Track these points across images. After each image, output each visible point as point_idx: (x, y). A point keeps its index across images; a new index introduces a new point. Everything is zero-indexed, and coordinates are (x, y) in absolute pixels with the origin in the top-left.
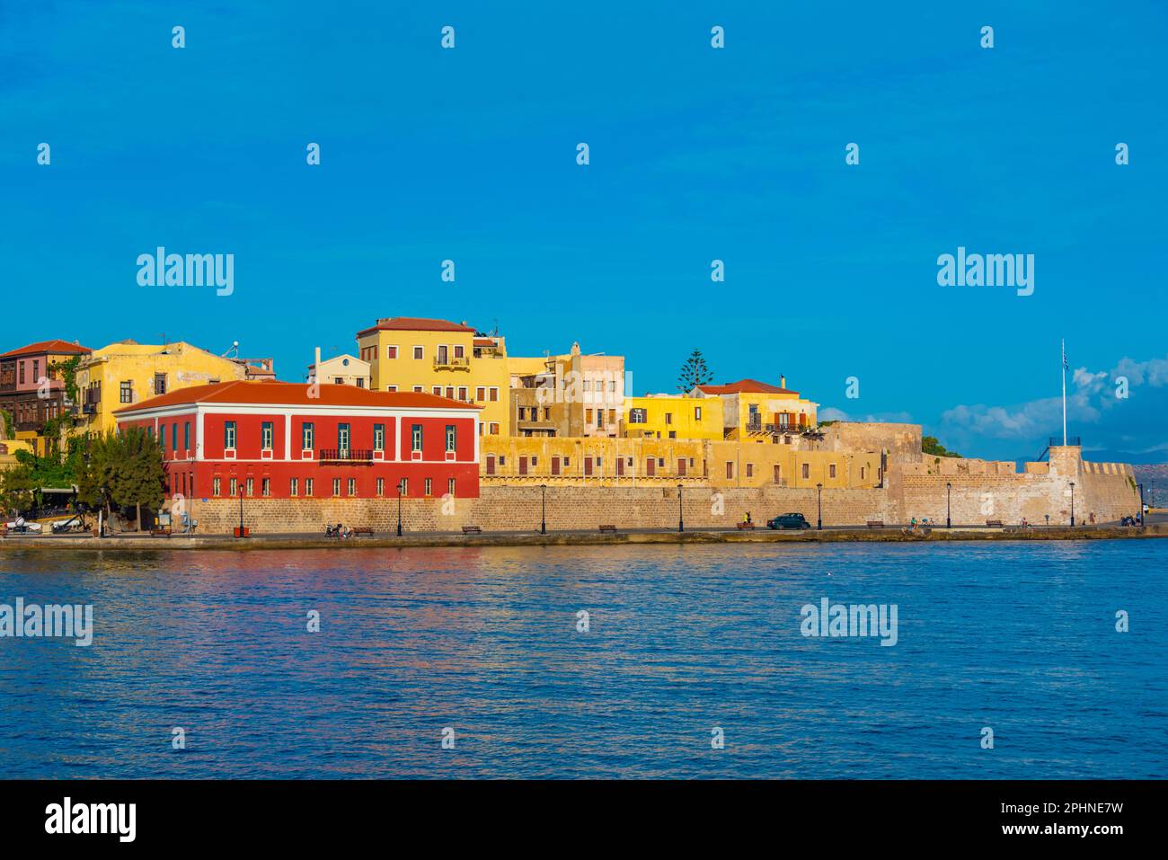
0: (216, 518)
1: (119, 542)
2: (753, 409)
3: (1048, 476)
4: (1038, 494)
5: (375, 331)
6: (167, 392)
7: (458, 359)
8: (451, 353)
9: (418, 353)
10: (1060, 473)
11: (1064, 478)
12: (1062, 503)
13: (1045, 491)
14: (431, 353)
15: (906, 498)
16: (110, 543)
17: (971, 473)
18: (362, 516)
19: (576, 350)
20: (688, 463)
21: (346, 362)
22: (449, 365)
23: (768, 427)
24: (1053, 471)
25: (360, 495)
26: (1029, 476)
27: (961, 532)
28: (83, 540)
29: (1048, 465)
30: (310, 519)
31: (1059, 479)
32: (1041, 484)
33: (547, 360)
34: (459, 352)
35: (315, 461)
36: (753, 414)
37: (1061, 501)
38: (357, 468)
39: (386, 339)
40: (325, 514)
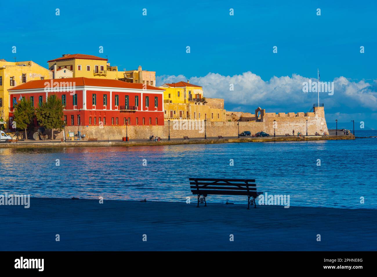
0: (92, 134)
1: (75, 144)
2: (190, 92)
3: (315, 118)
4: (312, 124)
5: (73, 59)
6: (27, 82)
7: (102, 71)
8: (99, 69)
9: (88, 68)
10: (319, 116)
11: (320, 118)
12: (320, 127)
13: (314, 123)
14: (92, 68)
15: (270, 126)
16: (71, 144)
17: (290, 116)
18: (133, 133)
19: (140, 69)
20: (173, 112)
21: (65, 71)
22: (99, 74)
23: (194, 99)
24: (317, 115)
25: (132, 125)
26: (309, 117)
27: (311, 138)
28: (58, 143)
29: (315, 113)
30: (119, 134)
31: (319, 119)
32: (313, 120)
33: (124, 72)
34: (102, 68)
35: (119, 110)
36: (190, 95)
37: (320, 126)
38: (130, 113)
39: (78, 62)
40: (123, 132)
